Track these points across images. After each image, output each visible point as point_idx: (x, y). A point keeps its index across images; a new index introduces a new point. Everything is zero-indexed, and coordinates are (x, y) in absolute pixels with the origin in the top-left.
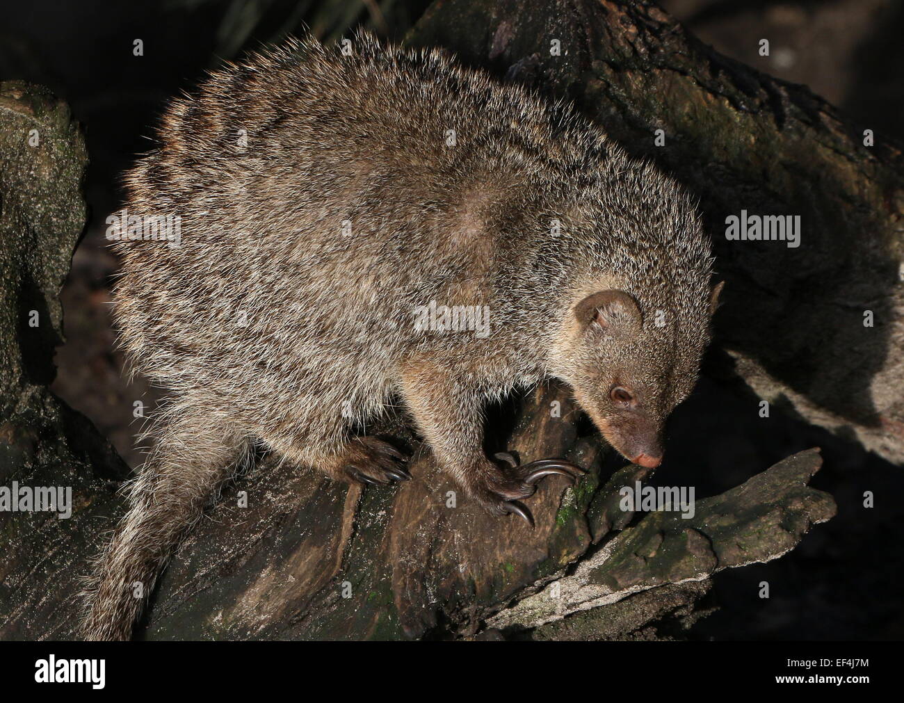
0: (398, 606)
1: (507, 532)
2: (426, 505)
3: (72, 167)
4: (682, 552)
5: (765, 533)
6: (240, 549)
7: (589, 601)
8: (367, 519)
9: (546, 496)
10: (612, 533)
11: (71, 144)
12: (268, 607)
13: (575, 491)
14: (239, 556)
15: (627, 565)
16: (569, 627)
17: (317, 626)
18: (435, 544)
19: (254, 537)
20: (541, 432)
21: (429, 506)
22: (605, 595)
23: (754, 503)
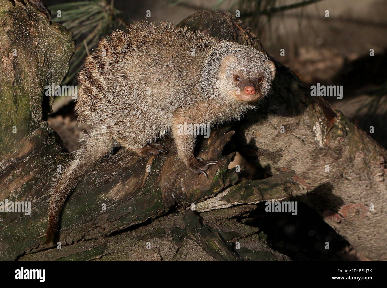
0: (163, 197)
1: (197, 181)
2: (173, 169)
3: (69, 53)
4: (251, 194)
5: (278, 191)
6: (111, 176)
7: (220, 206)
8: (153, 171)
9: (211, 171)
10: (230, 186)
11: (71, 45)
12: (119, 194)
13: (220, 171)
14: (110, 178)
15: (234, 196)
16: (211, 214)
17: (134, 201)
18: (175, 181)
19: (115, 173)
20: (210, 152)
21: (174, 170)
22: (225, 204)
23: (275, 182)
